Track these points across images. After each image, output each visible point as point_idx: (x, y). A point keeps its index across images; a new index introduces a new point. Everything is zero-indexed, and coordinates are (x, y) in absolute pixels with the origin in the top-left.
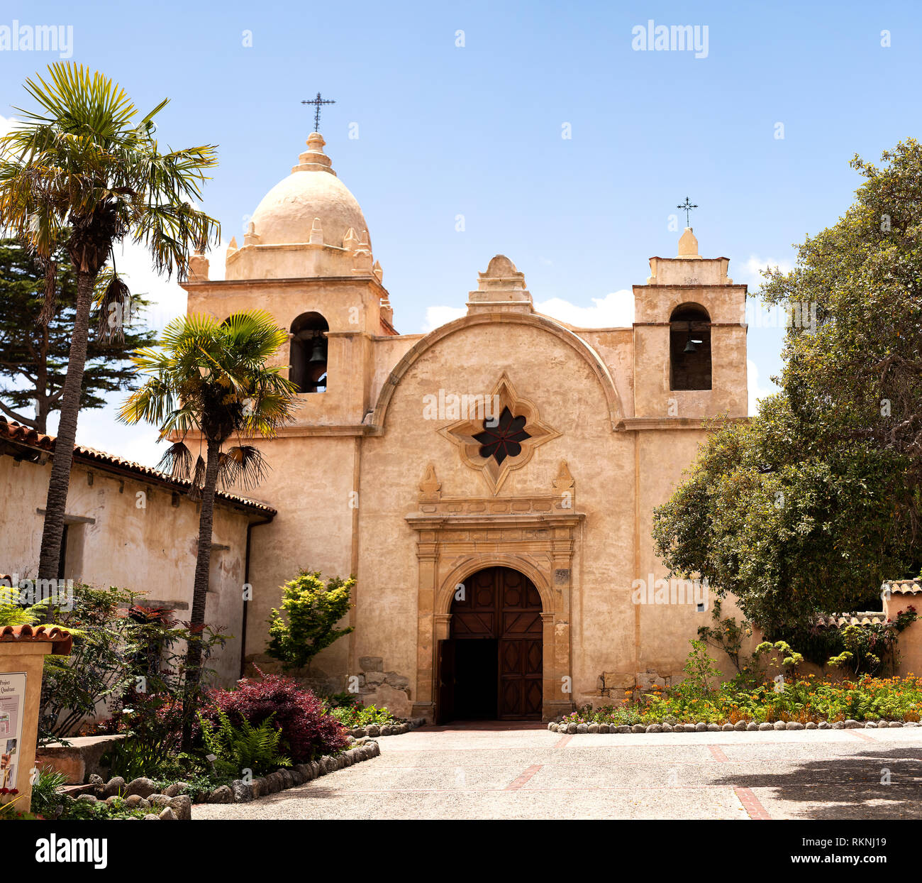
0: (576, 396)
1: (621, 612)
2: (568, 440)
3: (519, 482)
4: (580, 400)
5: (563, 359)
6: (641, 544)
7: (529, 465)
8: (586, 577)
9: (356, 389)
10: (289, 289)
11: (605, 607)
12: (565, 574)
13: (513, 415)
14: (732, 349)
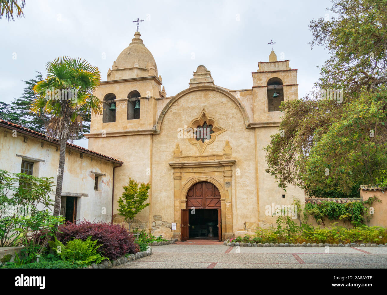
0: (231, 116)
1: (252, 198)
2: (228, 132)
3: (210, 149)
4: (233, 117)
5: (226, 102)
6: (258, 171)
7: (214, 142)
8: (237, 185)
9: (150, 117)
10: (127, 83)
11: (245, 196)
12: (229, 184)
13: (208, 124)
14: (292, 94)
